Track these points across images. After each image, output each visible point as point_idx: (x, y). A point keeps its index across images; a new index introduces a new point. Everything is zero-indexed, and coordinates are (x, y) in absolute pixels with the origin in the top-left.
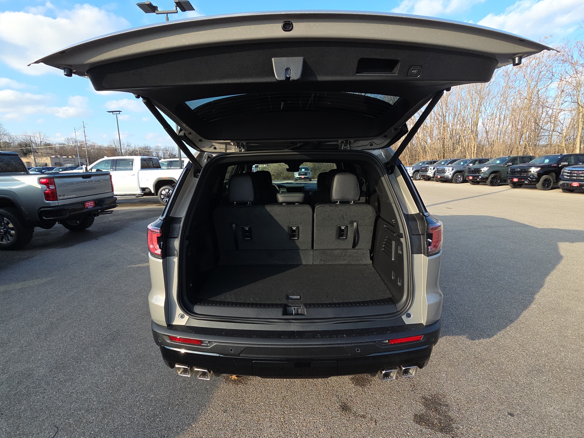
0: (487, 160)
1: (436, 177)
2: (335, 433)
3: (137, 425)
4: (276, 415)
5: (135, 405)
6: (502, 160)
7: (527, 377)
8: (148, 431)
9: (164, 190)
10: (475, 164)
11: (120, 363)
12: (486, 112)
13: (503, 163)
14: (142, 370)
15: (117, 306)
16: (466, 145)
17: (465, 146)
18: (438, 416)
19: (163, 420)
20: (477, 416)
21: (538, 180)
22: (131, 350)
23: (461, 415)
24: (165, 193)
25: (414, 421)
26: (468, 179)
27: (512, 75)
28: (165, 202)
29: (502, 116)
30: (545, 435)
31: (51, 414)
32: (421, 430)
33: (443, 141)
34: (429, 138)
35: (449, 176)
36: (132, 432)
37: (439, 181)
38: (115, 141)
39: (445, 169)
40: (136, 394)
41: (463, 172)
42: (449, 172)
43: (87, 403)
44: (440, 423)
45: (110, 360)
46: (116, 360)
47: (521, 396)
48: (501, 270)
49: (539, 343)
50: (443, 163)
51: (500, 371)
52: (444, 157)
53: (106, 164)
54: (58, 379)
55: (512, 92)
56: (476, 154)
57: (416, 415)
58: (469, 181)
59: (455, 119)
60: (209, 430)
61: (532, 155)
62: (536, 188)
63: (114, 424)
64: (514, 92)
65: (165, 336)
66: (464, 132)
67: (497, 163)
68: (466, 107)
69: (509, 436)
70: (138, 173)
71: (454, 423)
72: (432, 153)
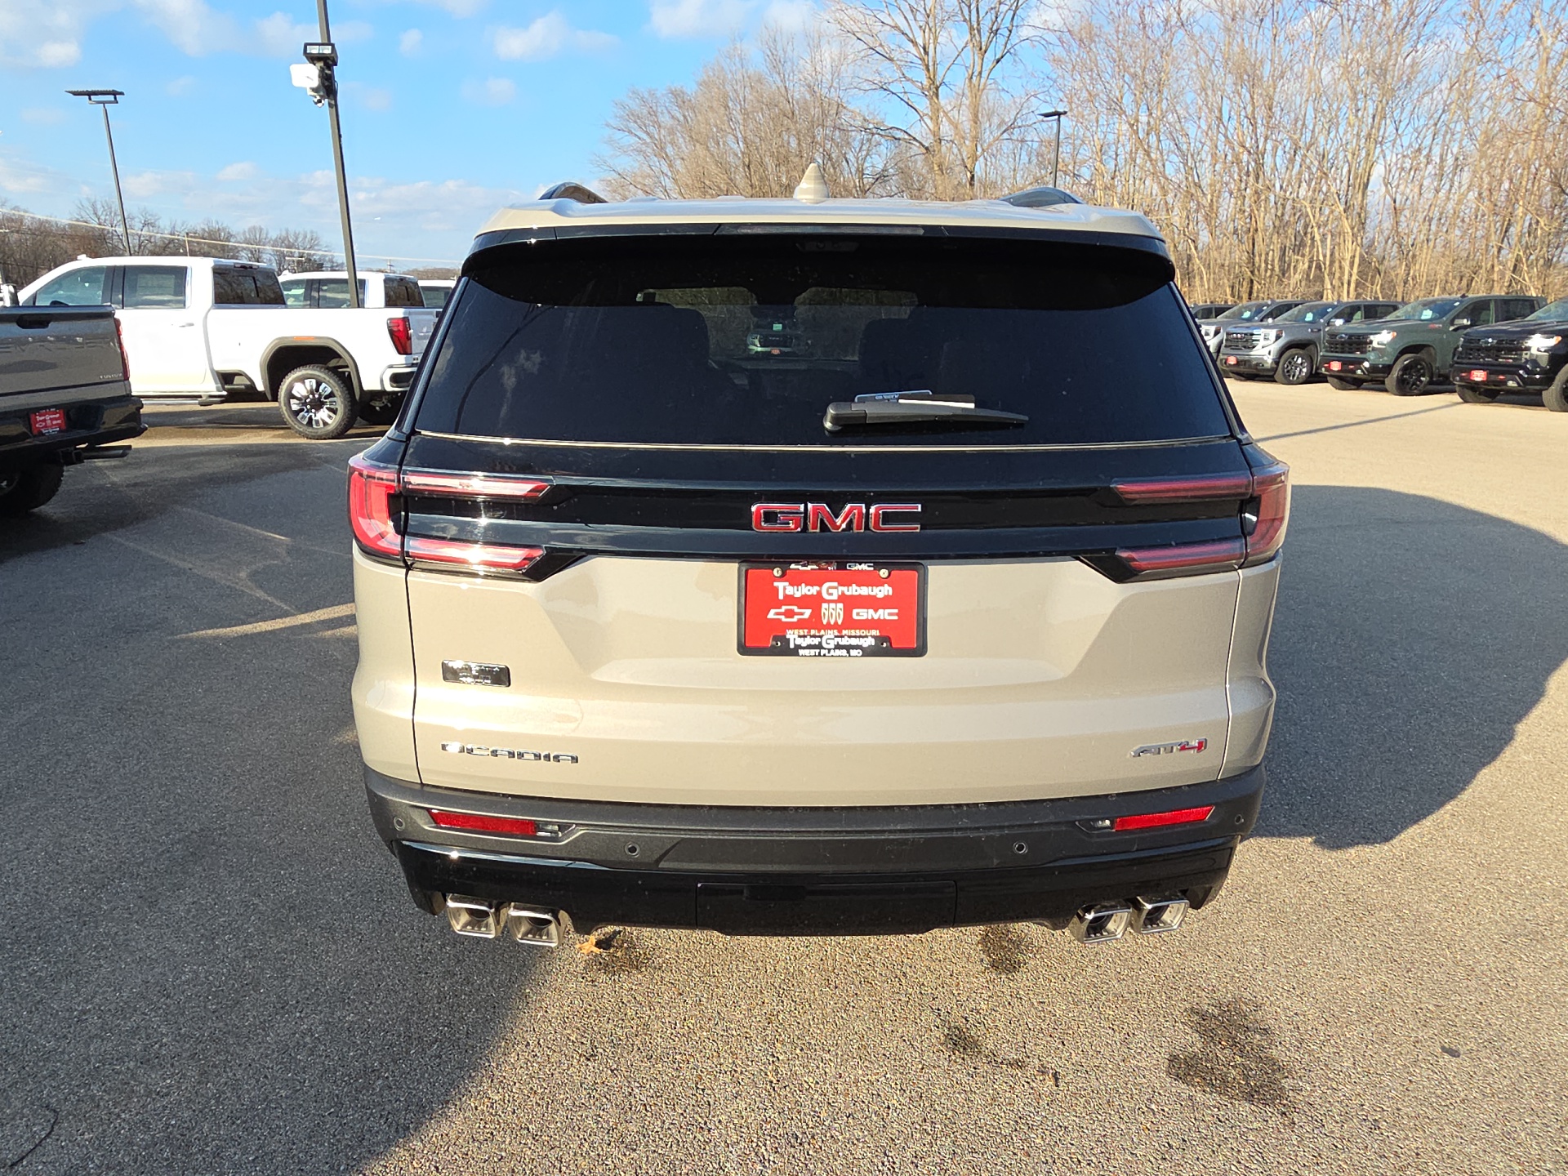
0: (1391, 309)
1: (1221, 360)
2: (935, 1110)
3: (314, 1099)
4: (750, 1063)
5: (298, 1043)
6: (1441, 309)
7: (1499, 953)
8: (352, 1115)
9: (302, 380)
10: (1352, 319)
11: (230, 924)
12: (1398, 141)
13: (1441, 317)
14: (307, 944)
15: (188, 755)
16: (1325, 256)
17: (1321, 258)
18: (1239, 1060)
19: (395, 1085)
20: (1354, 1057)
21: (1549, 378)
22: (259, 886)
23: (1306, 1055)
24: (305, 393)
25: (1169, 1073)
26: (1328, 369)
27: (1492, 15)
28: (305, 423)
29: (1450, 160)
30: (1550, 1105)
31: (23, 1072)
32: (1190, 1098)
33: (1251, 241)
34: (1204, 225)
35: (1265, 358)
36: (302, 1119)
37: (1231, 375)
38: (99, 206)
39: (1252, 334)
40: (298, 1014)
41: (1312, 347)
42: (1266, 347)
43: (139, 1039)
44: (1246, 1077)
45: (193, 917)
46: (215, 918)
47: (1481, 1003)
48: (1426, 653)
49: (1536, 860)
50: (1247, 315)
51: (1422, 937)
52: (1250, 293)
53: (87, 285)
54: (31, 974)
55: (1488, 73)
56: (1356, 287)
57: (1173, 1059)
58: (1331, 376)
59: (1293, 164)
60: (547, 1108)
61: (1534, 295)
62: (1540, 404)
63: (239, 1097)
64: (1495, 75)
65: (416, 810)
66: (1321, 209)
67: (1423, 318)
68: (1333, 123)
69: (1446, 1108)
70: (206, 317)
71: (1287, 1077)
72: (1212, 281)
